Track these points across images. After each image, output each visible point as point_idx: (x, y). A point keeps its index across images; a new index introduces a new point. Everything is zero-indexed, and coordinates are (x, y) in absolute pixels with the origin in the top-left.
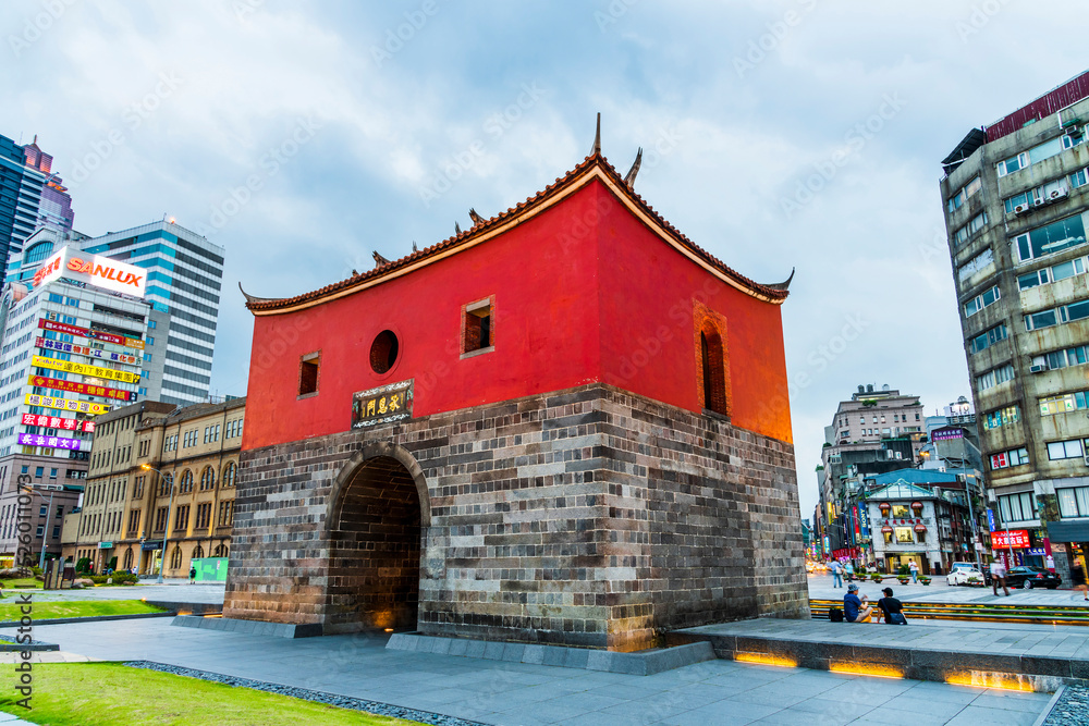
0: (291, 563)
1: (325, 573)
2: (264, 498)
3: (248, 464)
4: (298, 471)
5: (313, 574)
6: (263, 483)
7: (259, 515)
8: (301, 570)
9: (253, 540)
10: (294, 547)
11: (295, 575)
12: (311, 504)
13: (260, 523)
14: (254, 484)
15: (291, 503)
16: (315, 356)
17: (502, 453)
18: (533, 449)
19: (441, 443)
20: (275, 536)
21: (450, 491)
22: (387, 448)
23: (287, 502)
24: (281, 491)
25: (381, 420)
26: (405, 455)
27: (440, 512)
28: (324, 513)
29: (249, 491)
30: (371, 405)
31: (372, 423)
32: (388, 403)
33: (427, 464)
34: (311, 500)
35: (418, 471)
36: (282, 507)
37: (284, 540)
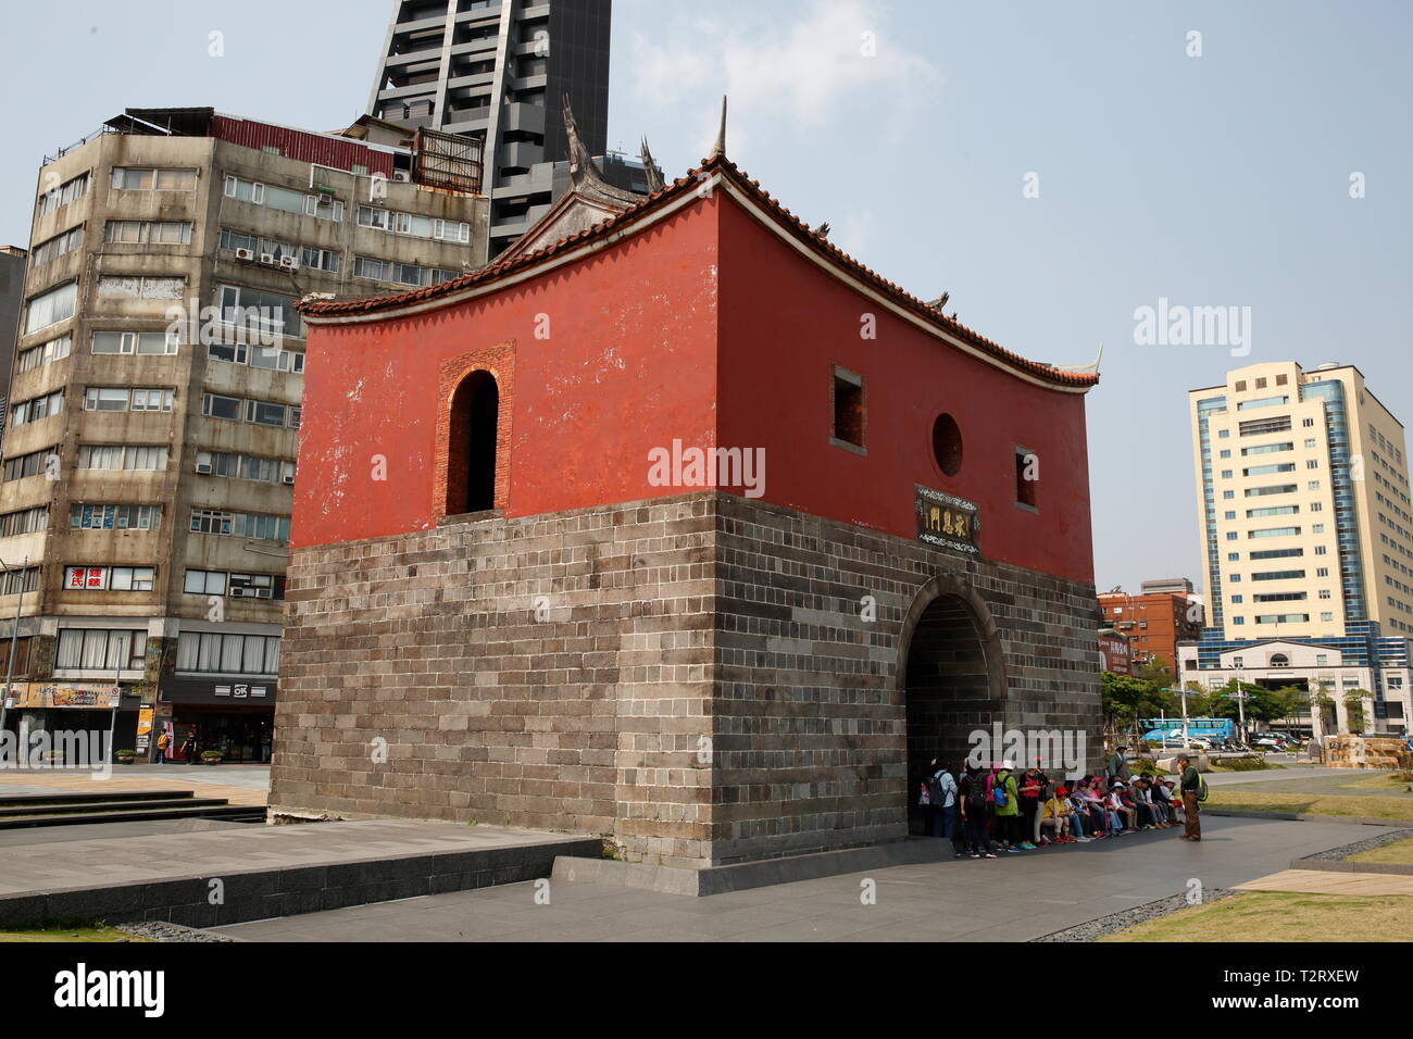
0: (850, 742)
1: (904, 758)
2: (786, 614)
3: (740, 530)
4: (847, 580)
5: (886, 760)
6: (779, 581)
7: (777, 645)
8: (867, 751)
9: (769, 693)
10: (852, 712)
11: (859, 762)
12: (873, 643)
13: (781, 660)
14: (760, 578)
15: (841, 635)
16: (855, 380)
17: (1050, 629)
18: (1068, 632)
19: (1010, 600)
20: (816, 692)
21: (1020, 661)
22: (963, 587)
23: (833, 630)
24: (819, 606)
25: (950, 544)
26: (982, 604)
27: (1013, 683)
28: (894, 661)
29: (750, 590)
30: (935, 514)
31: (941, 542)
32: (953, 521)
33: (1001, 622)
34: (873, 637)
35: (993, 629)
36: (824, 638)
37: (834, 699)
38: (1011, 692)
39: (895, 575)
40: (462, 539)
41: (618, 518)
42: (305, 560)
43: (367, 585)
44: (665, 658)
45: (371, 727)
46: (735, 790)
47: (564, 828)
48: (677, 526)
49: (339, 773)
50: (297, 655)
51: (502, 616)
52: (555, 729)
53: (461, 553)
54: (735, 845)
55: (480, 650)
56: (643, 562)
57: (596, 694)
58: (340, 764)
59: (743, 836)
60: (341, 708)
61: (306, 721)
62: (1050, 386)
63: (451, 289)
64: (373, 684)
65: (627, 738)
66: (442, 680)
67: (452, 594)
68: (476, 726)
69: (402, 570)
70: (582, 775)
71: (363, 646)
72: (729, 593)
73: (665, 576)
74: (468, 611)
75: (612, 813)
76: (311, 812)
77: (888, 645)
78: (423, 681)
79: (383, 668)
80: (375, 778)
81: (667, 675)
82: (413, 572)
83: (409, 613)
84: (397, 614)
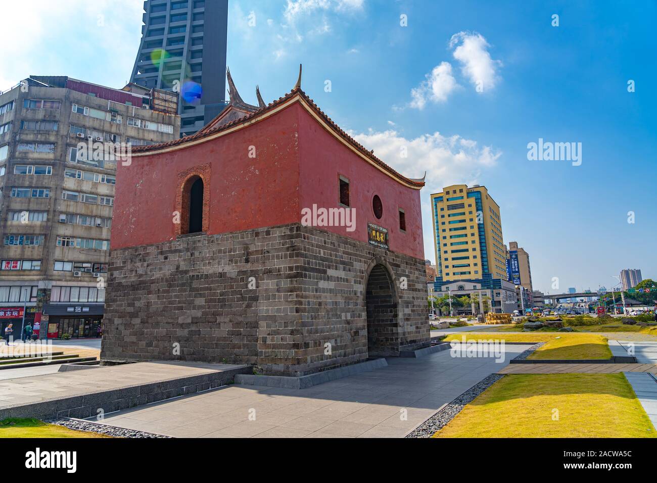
0: (348, 322)
1: (366, 327)
2: (325, 272)
3: (308, 238)
4: (346, 258)
5: (360, 329)
6: (323, 259)
7: (322, 284)
8: (354, 326)
9: (320, 304)
10: (348, 310)
11: (351, 330)
12: (355, 283)
13: (324, 290)
14: (316, 257)
15: (344, 280)
16: (347, 181)
17: (412, 277)
18: (417, 278)
19: (398, 266)
20: (336, 302)
22: (384, 261)
23: (341, 278)
24: (336, 269)
25: (379, 245)
26: (390, 267)
27: (401, 297)
28: (362, 290)
29: (312, 262)
30: (374, 232)
31: (376, 244)
32: (380, 236)
33: (396, 274)
34: (355, 280)
35: (394, 277)
36: (338, 281)
37: (342, 305)
38: (400, 301)
39: (361, 256)
40: (188, 244)
41: (257, 234)
42: (117, 254)
43: (145, 264)
44: (278, 291)
45: (147, 322)
46: (308, 343)
47: (235, 362)
48: (283, 237)
49: (133, 343)
50: (113, 294)
51: (206, 275)
52: (231, 321)
53: (187, 250)
54: (309, 366)
55: (197, 290)
56: (268, 252)
57: (249, 306)
58: (134, 339)
59: (312, 362)
60: (134, 315)
61: (117, 321)
62: (410, 186)
63: (182, 142)
64: (148, 305)
65: (263, 324)
66: (179, 302)
67: (183, 267)
68: (195, 321)
69: (161, 258)
70: (243, 340)
71: (143, 289)
72: (305, 264)
73: (278, 257)
74: (191, 274)
75: (256, 355)
76: (120, 360)
77: (360, 284)
78: (170, 303)
79: (153, 298)
80: (149, 344)
81: (280, 297)
82: (166, 258)
83: (165, 275)
84: (159, 275)
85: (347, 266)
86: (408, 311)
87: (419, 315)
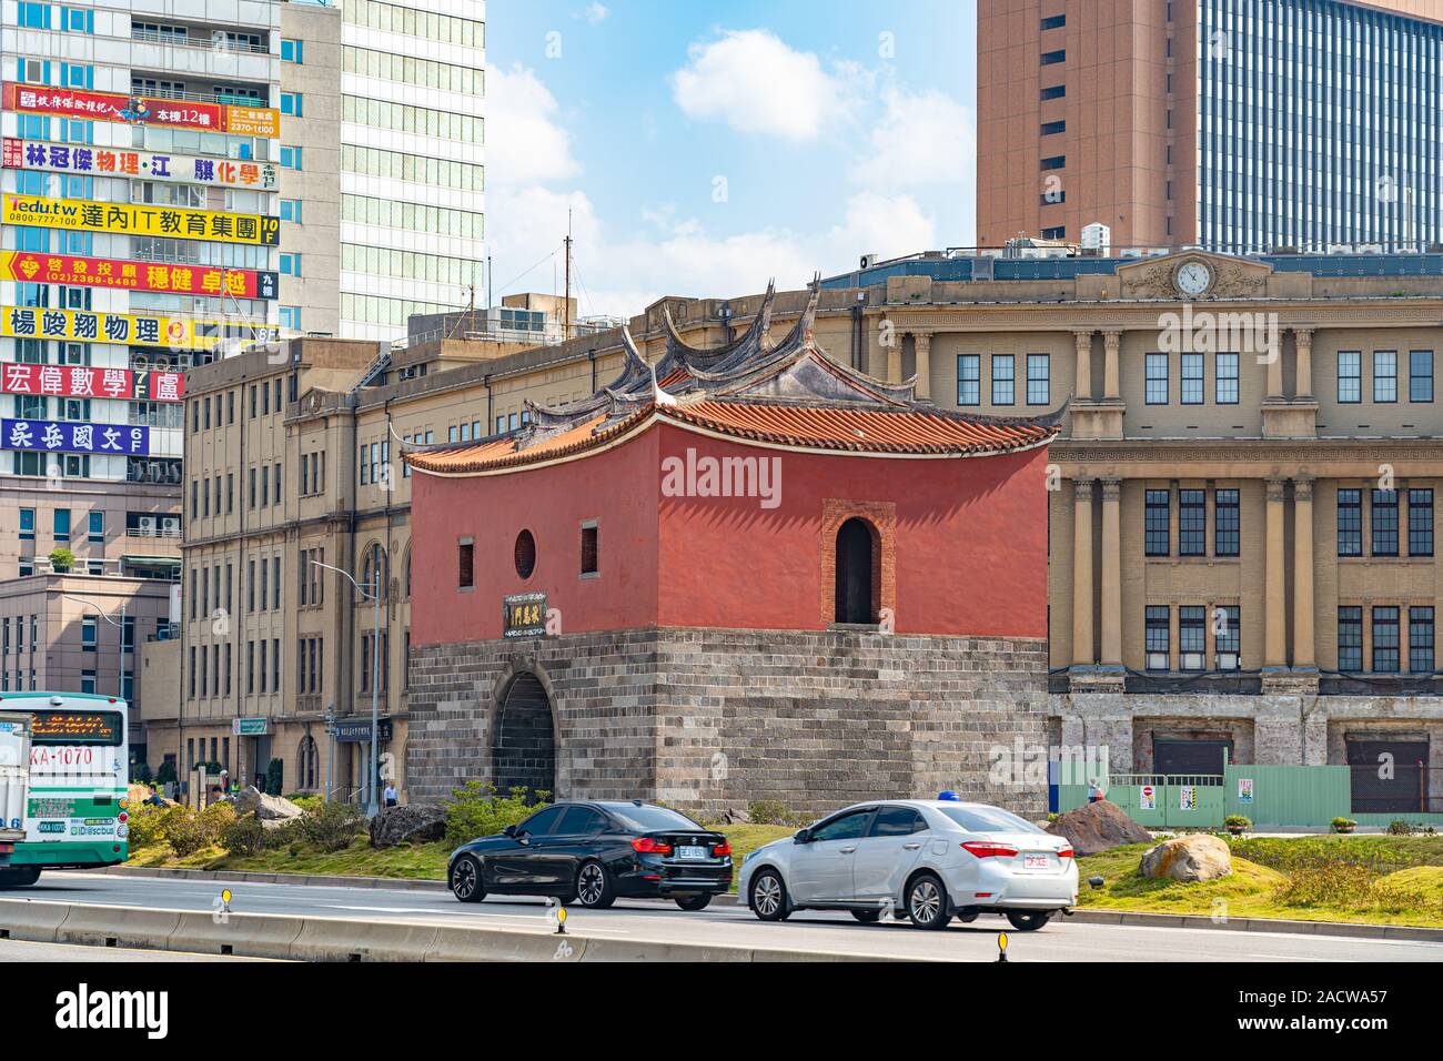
0: (462, 782)
2: (435, 707)
3: (418, 663)
4: (463, 679)
6: (434, 689)
7: (433, 726)
9: (428, 754)
10: (464, 763)
12: (475, 717)
13: (434, 735)
14: (425, 689)
15: (459, 715)
17: (603, 682)
18: (621, 680)
19: (566, 665)
20: (447, 750)
21: (572, 714)
22: (530, 664)
23: (455, 712)
24: (449, 700)
25: (525, 632)
26: (543, 673)
27: (566, 734)
28: (486, 727)
30: (518, 611)
31: (519, 633)
32: (530, 614)
33: (557, 685)
34: (475, 712)
35: (553, 691)
36: (451, 718)
37: (455, 755)
38: (563, 742)
39: (486, 668)
77: (483, 717)
85: (463, 690)
86: (582, 764)
87: (620, 774)
